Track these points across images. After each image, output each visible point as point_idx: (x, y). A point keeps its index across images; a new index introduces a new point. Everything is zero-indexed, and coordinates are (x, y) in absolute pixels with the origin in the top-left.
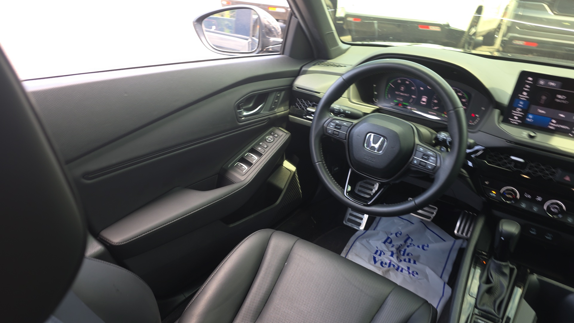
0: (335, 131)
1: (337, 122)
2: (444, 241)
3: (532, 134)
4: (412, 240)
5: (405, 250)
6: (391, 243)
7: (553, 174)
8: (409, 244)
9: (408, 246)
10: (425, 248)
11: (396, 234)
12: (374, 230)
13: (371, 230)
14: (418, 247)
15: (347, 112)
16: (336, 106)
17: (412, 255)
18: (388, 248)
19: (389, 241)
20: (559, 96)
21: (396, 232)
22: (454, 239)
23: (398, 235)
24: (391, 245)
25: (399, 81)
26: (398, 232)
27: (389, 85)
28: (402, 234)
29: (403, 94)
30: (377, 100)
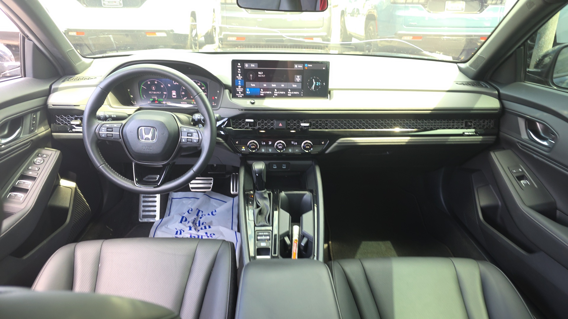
0: (107, 134)
1: (108, 125)
2: (226, 202)
3: (253, 101)
4: (202, 212)
5: (199, 222)
6: (186, 220)
7: (272, 124)
8: (201, 216)
9: (201, 218)
10: (214, 213)
11: (188, 212)
12: (169, 215)
13: (166, 217)
14: (209, 214)
15: (113, 116)
16: (100, 112)
17: (205, 223)
18: (185, 225)
19: (184, 219)
20: (259, 73)
21: (188, 210)
22: (232, 198)
23: (190, 212)
24: (187, 222)
25: (149, 83)
26: (189, 210)
27: (141, 88)
28: (193, 210)
29: (156, 93)
30: (135, 102)
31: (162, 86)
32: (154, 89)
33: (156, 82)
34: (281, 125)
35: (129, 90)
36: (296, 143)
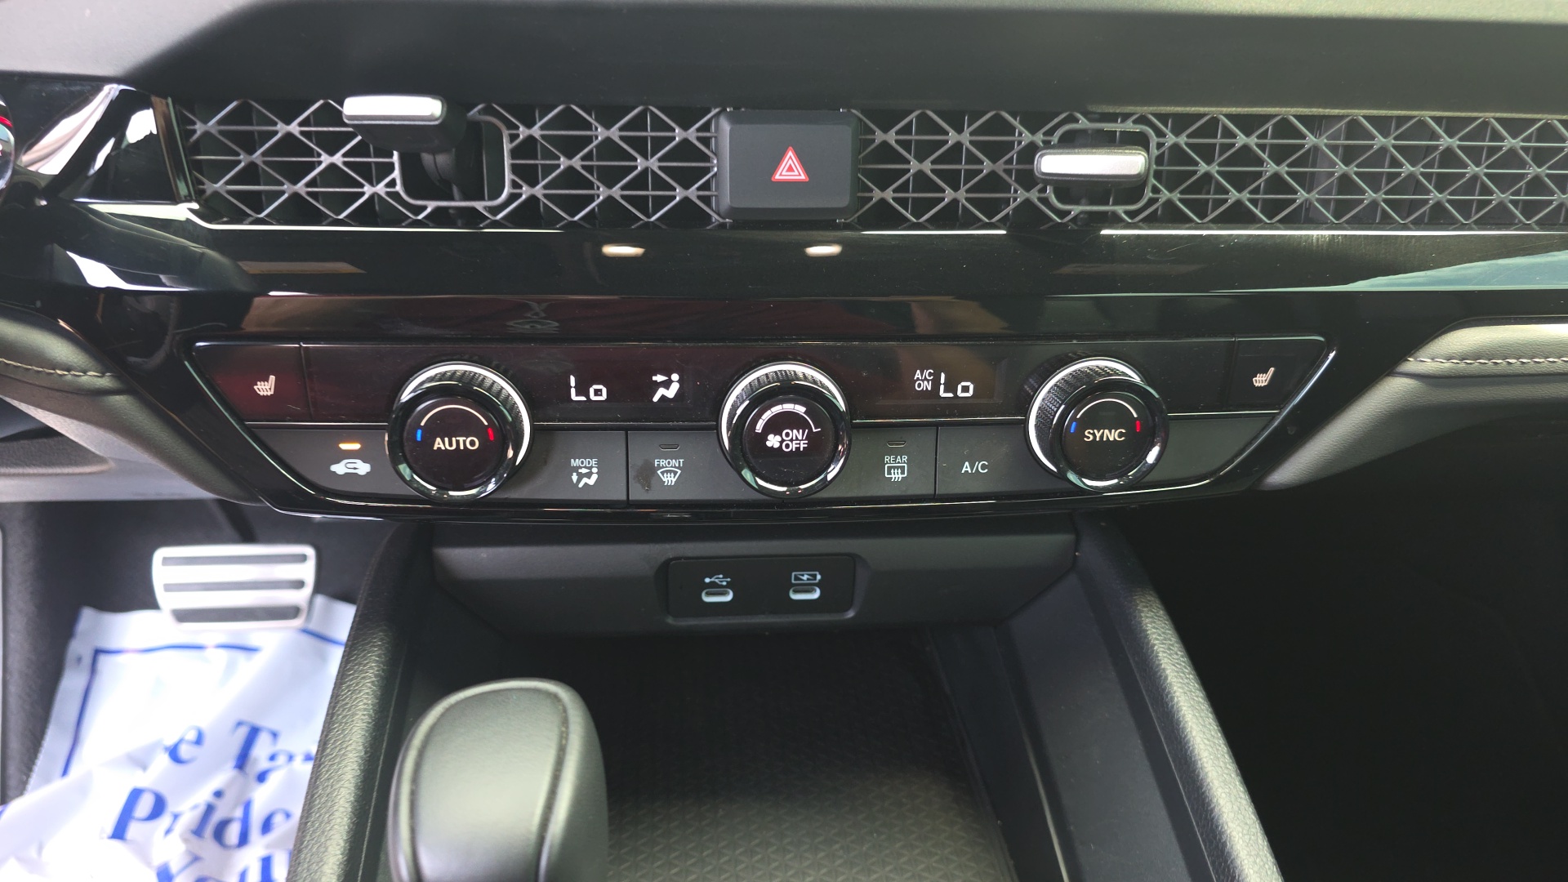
4: (275, 735)
5: (247, 806)
6: (155, 813)
7: (688, 163)
8: (263, 764)
9: (262, 777)
11: (174, 754)
12: (65, 772)
13: (47, 780)
19: (143, 808)
21: (169, 741)
23: (185, 751)
24: (165, 821)
26: (181, 741)
28: (207, 741)
34: (790, 169)
36: (966, 390)
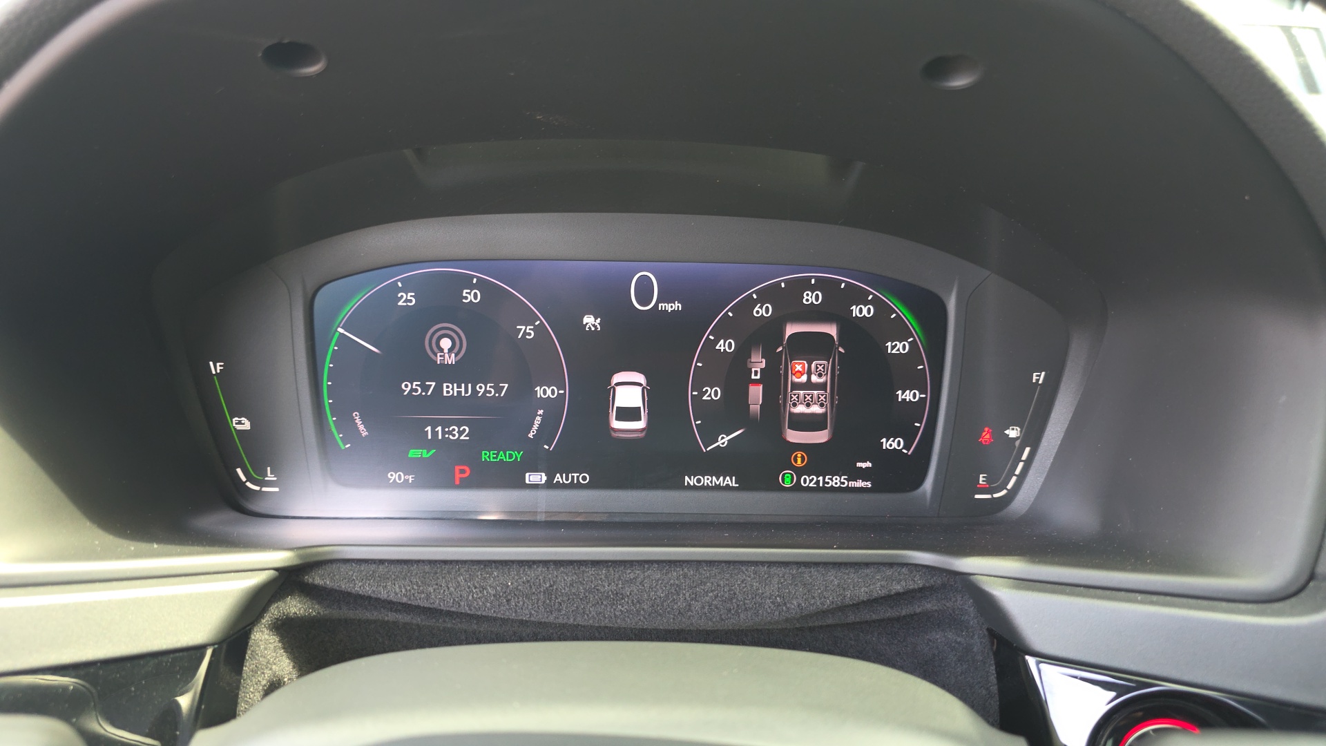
27: (333, 347)
29: (465, 390)
30: (270, 477)
31: (527, 331)
32: (451, 360)
33: (471, 296)
35: (216, 368)
